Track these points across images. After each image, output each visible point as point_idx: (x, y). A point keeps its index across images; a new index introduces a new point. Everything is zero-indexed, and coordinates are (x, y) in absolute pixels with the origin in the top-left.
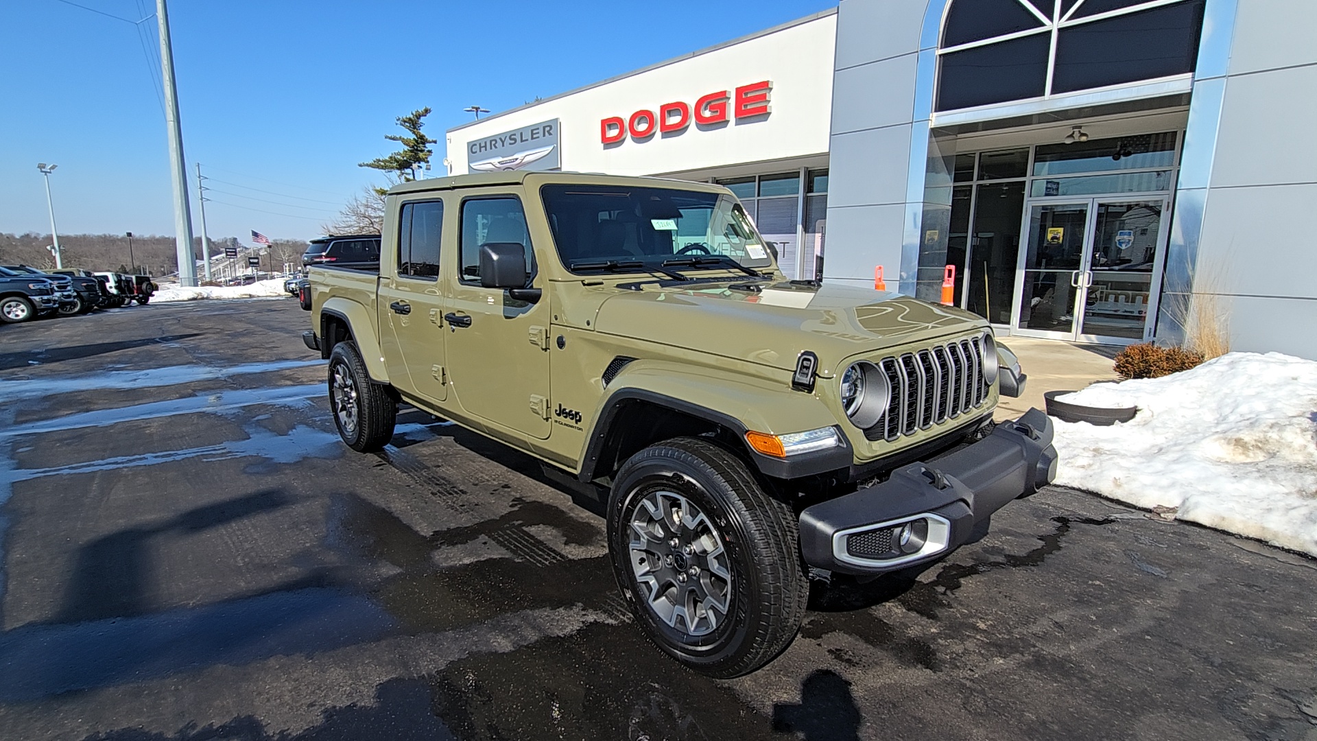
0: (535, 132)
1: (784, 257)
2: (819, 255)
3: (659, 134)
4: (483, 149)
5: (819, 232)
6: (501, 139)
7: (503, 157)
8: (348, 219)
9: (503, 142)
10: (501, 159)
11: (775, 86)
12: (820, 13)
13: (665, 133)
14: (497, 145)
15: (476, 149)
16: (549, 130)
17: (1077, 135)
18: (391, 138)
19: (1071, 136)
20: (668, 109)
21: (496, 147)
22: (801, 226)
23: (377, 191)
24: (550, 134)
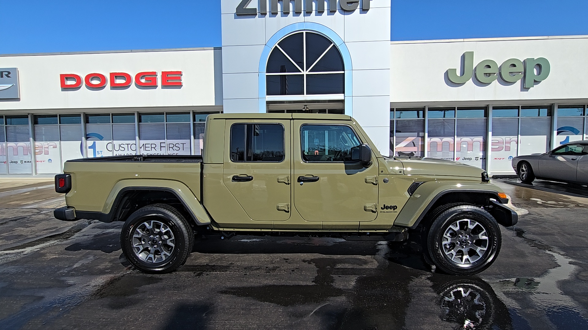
1: (183, 150)
2: (202, 148)
5: (202, 139)
11: (183, 74)
12: (205, 48)
13: (113, 87)
16: (7, 74)
17: (306, 108)
19: (304, 108)
20: (115, 75)
22: (193, 136)
24: (8, 77)
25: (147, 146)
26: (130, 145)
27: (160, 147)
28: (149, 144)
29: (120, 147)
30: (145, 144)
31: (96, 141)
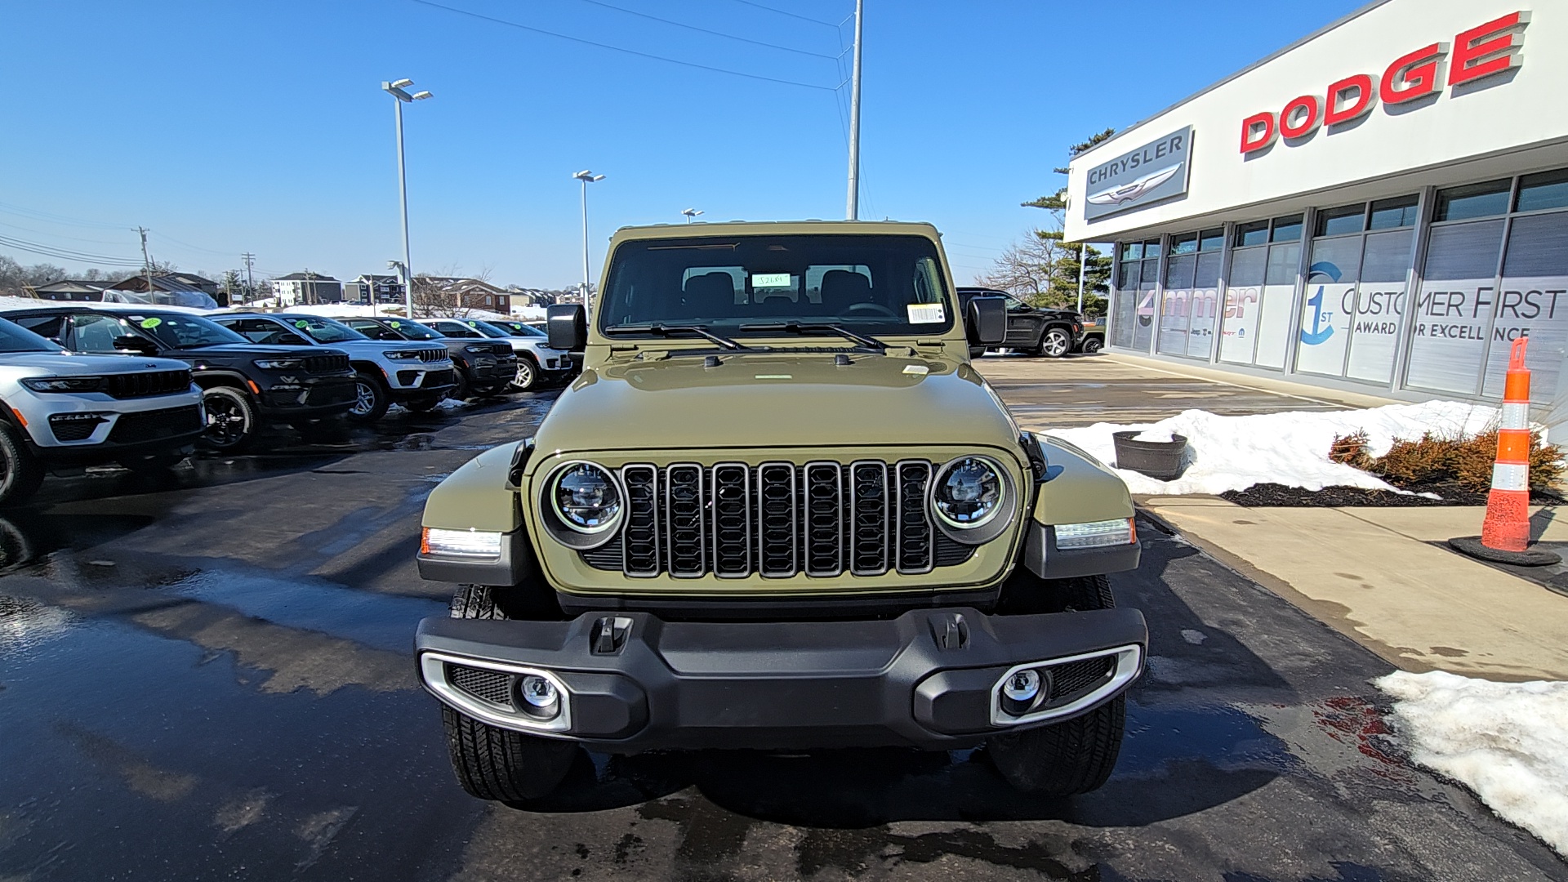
0: (1161, 148)
1: (1550, 317)
3: (1324, 129)
4: (1103, 177)
6: (1122, 162)
7: (1122, 185)
8: (1003, 269)
9: (1124, 165)
10: (1120, 188)
13: (1334, 126)
14: (1117, 170)
15: (1095, 178)
16: (1178, 144)
18: (1061, 172)
20: (1340, 89)
21: (1116, 173)
23: (1039, 234)
24: (1178, 148)
25: (1439, 298)
26: (1395, 296)
27: (1475, 304)
28: (1446, 293)
29: (1372, 302)
30: (1436, 293)
31: (1325, 285)
